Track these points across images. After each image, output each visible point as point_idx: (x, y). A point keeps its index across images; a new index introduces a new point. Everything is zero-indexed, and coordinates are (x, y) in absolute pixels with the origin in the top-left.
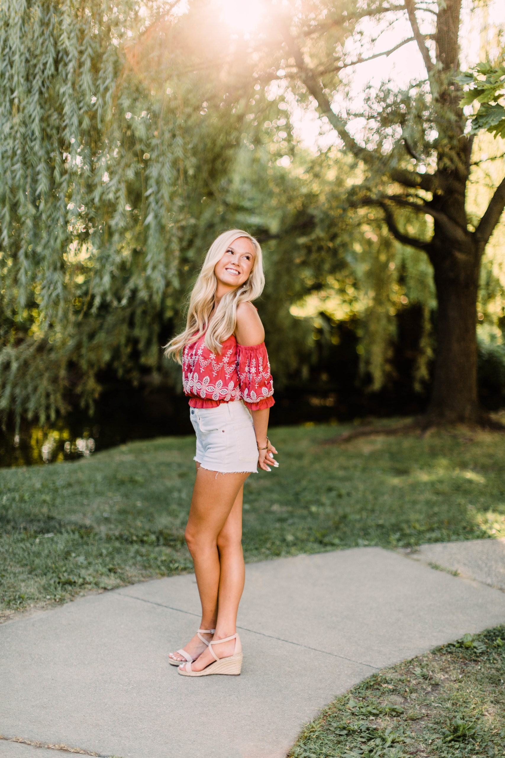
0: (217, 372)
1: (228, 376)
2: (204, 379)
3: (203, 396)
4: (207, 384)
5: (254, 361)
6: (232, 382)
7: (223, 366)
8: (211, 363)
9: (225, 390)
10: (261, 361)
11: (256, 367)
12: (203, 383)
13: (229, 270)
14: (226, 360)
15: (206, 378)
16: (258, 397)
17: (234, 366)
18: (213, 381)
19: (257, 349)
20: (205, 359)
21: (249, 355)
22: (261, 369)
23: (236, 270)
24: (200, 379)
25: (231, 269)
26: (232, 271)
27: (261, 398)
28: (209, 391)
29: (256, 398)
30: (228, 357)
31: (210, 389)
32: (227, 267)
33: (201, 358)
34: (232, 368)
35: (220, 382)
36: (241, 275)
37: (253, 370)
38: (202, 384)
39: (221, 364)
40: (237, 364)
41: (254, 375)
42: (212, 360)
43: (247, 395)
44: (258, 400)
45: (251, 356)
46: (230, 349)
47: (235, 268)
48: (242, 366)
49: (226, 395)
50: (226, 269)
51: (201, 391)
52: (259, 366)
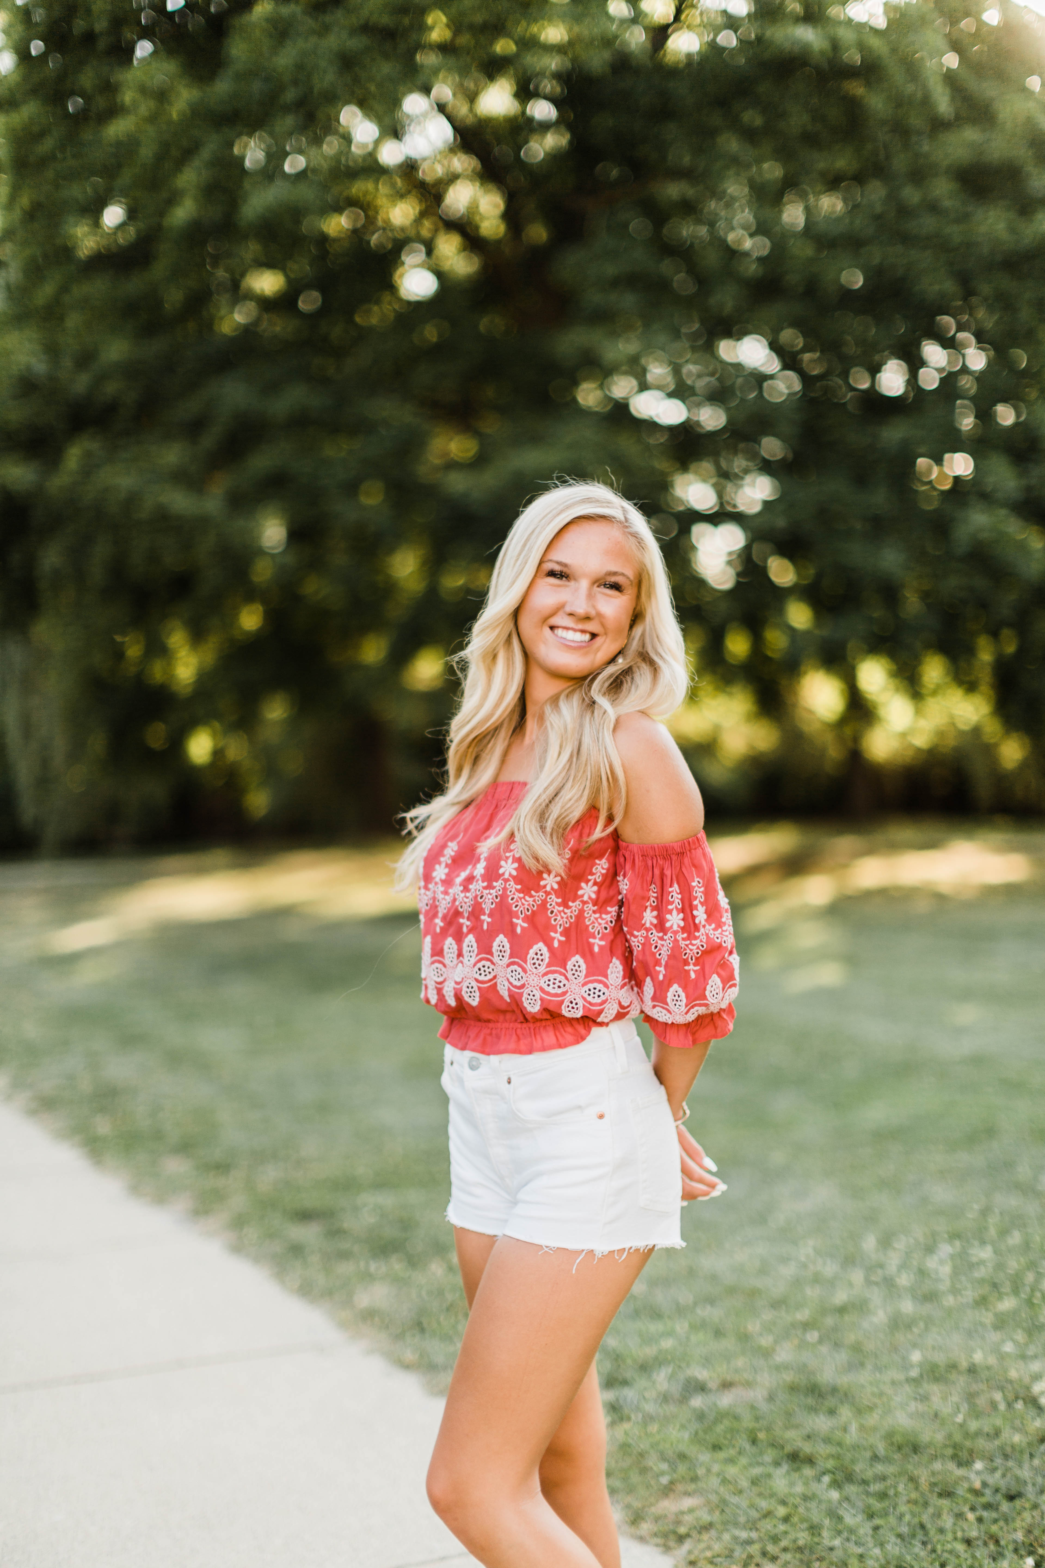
0: (566, 932)
1: (597, 943)
2: (532, 952)
3: (533, 1007)
4: (542, 969)
5: (674, 891)
6: (614, 960)
7: (581, 912)
8: (544, 902)
9: (599, 986)
10: (698, 892)
11: (683, 910)
12: (529, 967)
13: (560, 632)
14: (588, 891)
15: (535, 948)
16: (690, 1005)
17: (613, 910)
18: (559, 959)
19: (681, 854)
20: (526, 890)
21: (657, 872)
22: (700, 914)
23: (583, 631)
24: (519, 953)
25: (567, 628)
26: (571, 635)
27: (702, 1010)
28: (549, 989)
29: (683, 1009)
30: (595, 883)
31: (553, 984)
32: (554, 621)
33: (513, 886)
34: (608, 917)
35: (577, 961)
36: (599, 641)
37: (675, 920)
38: (525, 971)
39: (575, 905)
40: (621, 904)
41: (680, 937)
42: (547, 893)
43: (654, 999)
44: (691, 1017)
45: (662, 876)
46: (600, 857)
47: (580, 626)
48: (633, 908)
49: (604, 1002)
50: (552, 628)
51: (526, 991)
52: (692, 908)
